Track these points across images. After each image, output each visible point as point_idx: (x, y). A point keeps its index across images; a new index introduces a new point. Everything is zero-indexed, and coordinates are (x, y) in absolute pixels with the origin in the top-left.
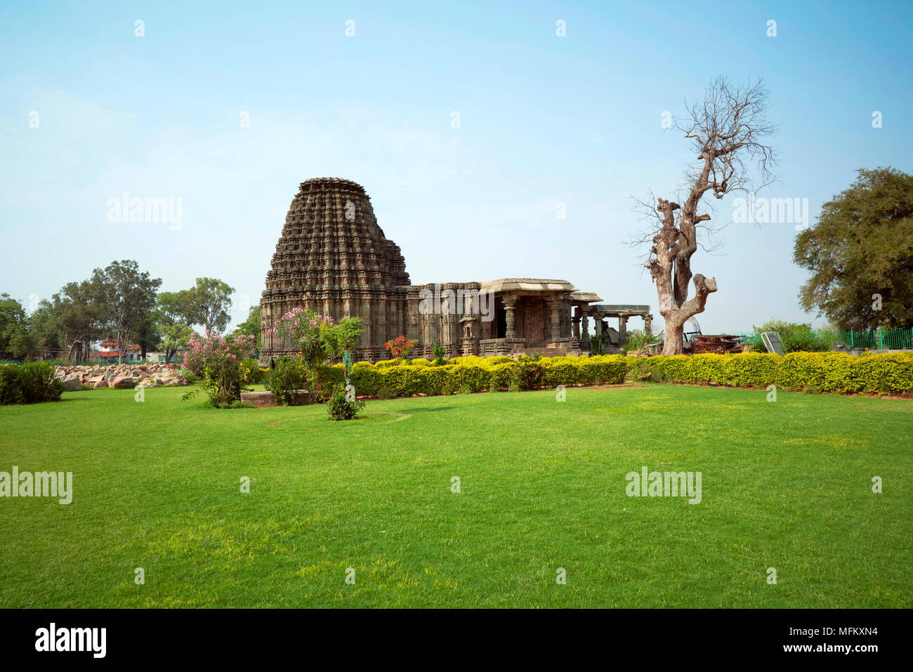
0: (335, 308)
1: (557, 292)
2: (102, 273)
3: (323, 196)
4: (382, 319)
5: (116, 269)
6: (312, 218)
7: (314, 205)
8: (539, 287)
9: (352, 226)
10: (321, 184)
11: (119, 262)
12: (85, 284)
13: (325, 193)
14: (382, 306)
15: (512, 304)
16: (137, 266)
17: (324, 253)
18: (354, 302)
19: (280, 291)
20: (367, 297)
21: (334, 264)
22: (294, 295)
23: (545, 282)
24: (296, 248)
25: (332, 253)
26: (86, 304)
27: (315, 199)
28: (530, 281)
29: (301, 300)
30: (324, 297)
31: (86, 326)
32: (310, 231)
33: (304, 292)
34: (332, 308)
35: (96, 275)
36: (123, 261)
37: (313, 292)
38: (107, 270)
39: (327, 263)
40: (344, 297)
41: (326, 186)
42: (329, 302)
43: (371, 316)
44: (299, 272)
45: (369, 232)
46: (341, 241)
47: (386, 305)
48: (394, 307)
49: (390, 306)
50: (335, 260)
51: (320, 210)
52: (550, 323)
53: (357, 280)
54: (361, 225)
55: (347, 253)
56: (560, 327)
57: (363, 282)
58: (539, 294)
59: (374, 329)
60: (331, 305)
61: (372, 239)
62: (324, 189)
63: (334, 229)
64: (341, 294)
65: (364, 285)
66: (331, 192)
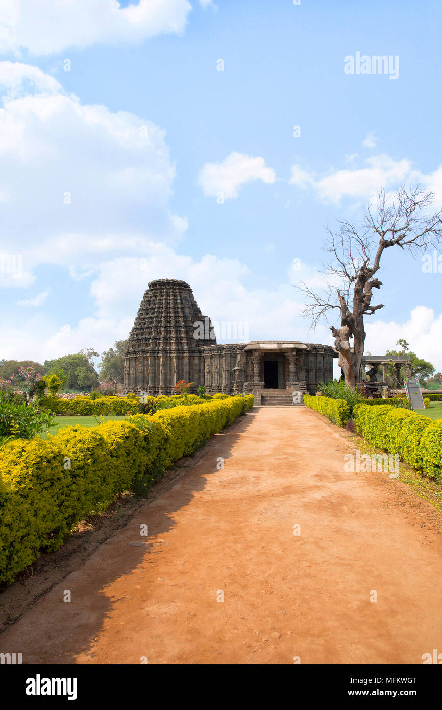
0: (154, 361)
1: (292, 350)
3: (157, 292)
4: (186, 368)
7: (151, 297)
8: (275, 346)
9: (171, 310)
14: (186, 360)
15: (257, 359)
17: (161, 327)
19: (129, 351)
20: (186, 354)
21: (167, 333)
23: (281, 343)
25: (156, 327)
28: (269, 342)
30: (147, 355)
33: (139, 352)
34: (152, 362)
37: (144, 352)
39: (163, 333)
40: (160, 355)
43: (178, 366)
44: (138, 339)
45: (183, 312)
46: (163, 319)
47: (190, 359)
48: (196, 361)
49: (194, 359)
50: (168, 331)
51: (154, 300)
52: (289, 372)
53: (171, 344)
54: (178, 308)
55: (166, 327)
56: (296, 374)
57: (173, 345)
58: (278, 352)
59: (181, 374)
60: (152, 360)
61: (185, 317)
62: (158, 287)
63: (168, 312)
64: (158, 353)
65: (173, 347)
66: (161, 289)
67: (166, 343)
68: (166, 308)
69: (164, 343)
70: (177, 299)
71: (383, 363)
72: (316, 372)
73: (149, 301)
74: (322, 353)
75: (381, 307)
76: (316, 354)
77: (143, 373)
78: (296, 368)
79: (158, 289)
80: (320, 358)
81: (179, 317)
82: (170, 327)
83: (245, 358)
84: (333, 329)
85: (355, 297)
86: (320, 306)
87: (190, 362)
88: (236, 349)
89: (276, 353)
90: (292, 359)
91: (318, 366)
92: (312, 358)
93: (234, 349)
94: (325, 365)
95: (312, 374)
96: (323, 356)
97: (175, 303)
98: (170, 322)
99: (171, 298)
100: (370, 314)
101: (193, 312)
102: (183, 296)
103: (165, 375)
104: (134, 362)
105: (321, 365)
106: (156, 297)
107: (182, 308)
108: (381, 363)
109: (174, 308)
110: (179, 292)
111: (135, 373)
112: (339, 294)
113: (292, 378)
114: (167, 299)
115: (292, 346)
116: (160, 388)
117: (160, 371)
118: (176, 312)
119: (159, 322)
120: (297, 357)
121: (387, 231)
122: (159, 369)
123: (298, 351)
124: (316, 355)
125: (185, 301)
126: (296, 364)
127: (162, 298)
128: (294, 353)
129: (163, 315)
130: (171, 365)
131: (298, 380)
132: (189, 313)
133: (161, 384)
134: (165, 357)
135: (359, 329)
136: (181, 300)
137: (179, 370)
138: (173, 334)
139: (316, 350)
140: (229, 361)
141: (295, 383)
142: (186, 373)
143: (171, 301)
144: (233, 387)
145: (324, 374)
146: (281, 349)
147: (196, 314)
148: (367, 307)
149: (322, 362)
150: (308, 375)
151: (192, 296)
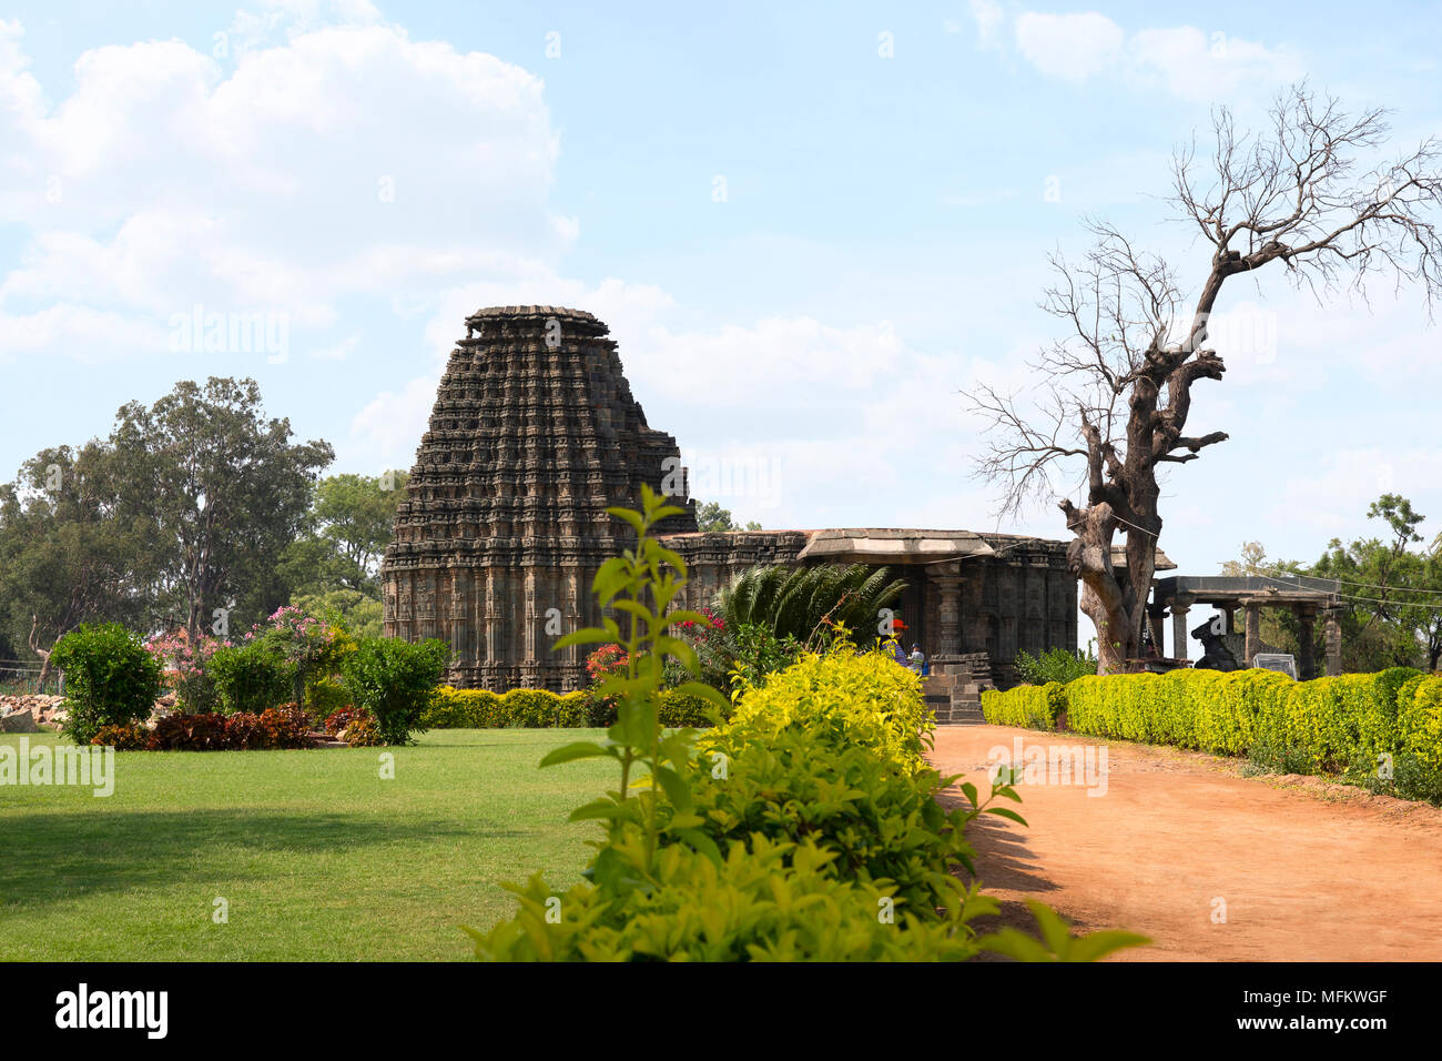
0: (507, 584)
1: (950, 557)
2: (146, 421)
3: (504, 350)
5: (185, 410)
6: (479, 395)
7: (483, 368)
8: (897, 546)
9: (557, 414)
10: (502, 322)
11: (202, 383)
12: (92, 454)
16: (253, 399)
17: (524, 470)
18: (547, 572)
19: (410, 547)
21: (546, 492)
23: (917, 535)
24: (446, 459)
25: (509, 472)
26: (95, 517)
27: (488, 354)
28: (881, 534)
29: (444, 568)
30: (486, 563)
31: (95, 590)
33: (452, 552)
34: (501, 586)
35: (128, 425)
36: (214, 382)
37: (468, 551)
38: (159, 408)
40: (526, 562)
41: (514, 326)
42: (495, 574)
44: (445, 510)
45: (594, 422)
46: (530, 445)
50: (548, 487)
51: (495, 380)
52: (936, 622)
53: (558, 527)
54: (578, 408)
55: (540, 472)
56: (960, 630)
57: (568, 531)
58: (907, 562)
60: (499, 578)
61: (599, 437)
62: (506, 333)
63: (545, 421)
64: (519, 557)
65: (568, 538)
66: (519, 340)
67: (543, 527)
68: (540, 407)
69: (537, 524)
70: (573, 379)
71: (1246, 600)
72: (1022, 626)
73: (476, 380)
74: (1040, 565)
75: (1218, 437)
76: (1023, 569)
77: (467, 620)
78: (961, 614)
79: (509, 342)
80: (1036, 583)
81: (580, 437)
82: (556, 472)
84: (1068, 508)
85: (1132, 421)
86: (1033, 449)
88: (772, 548)
89: (901, 566)
90: (947, 585)
91: (1028, 609)
92: (1008, 583)
93: (767, 550)
94: (1052, 604)
95: (1009, 633)
96: (1046, 575)
97: (567, 392)
98: (553, 454)
99: (555, 373)
100: (1183, 460)
101: (622, 420)
102: (591, 366)
103: (542, 626)
104: (433, 583)
105: (1039, 605)
106: (503, 367)
107: (590, 408)
108: (1241, 599)
109: (565, 407)
110: (581, 354)
111: (438, 622)
112: (1084, 418)
113: (947, 641)
114: (539, 378)
115: (948, 546)
116: (524, 671)
117: (527, 614)
118: (571, 422)
119: (519, 454)
120: (962, 580)
121: (1238, 228)
122: (521, 608)
123: (968, 563)
124: (1023, 573)
125: (599, 384)
126: (960, 601)
127: (523, 373)
128: (956, 569)
129: (531, 430)
130: (558, 593)
131: (964, 649)
132: (613, 425)
133: (530, 655)
134: (543, 570)
135: (1141, 510)
136: (585, 380)
137: (584, 612)
138: (565, 496)
139: (1024, 557)
141: (955, 657)
143: (556, 385)
145: (1047, 630)
146: (917, 556)
147: (631, 427)
148: (1174, 439)
149: (1042, 592)
150: (996, 633)
151: (616, 366)
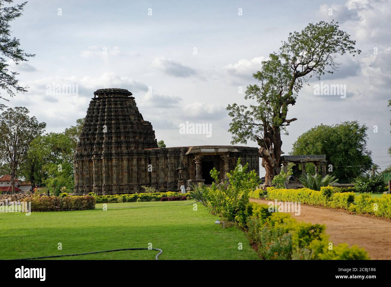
0: (108, 163)
1: (226, 153)
3: (105, 100)
4: (135, 169)
6: (98, 113)
7: (99, 105)
8: (213, 150)
9: (120, 117)
10: (104, 93)
13: (106, 98)
14: (135, 162)
15: (198, 160)
19: (81, 154)
22: (88, 157)
23: (218, 147)
24: (90, 130)
27: (100, 102)
29: (91, 159)
30: (102, 158)
32: (97, 121)
33: (93, 155)
37: (97, 155)
41: (107, 94)
43: (128, 167)
44: (90, 144)
46: (113, 126)
47: (137, 161)
48: (143, 162)
49: (141, 161)
50: (118, 137)
51: (103, 109)
53: (121, 148)
54: (125, 116)
55: (116, 133)
57: (124, 149)
58: (215, 155)
59: (131, 174)
60: (106, 162)
61: (131, 123)
63: (117, 119)
64: (111, 156)
65: (124, 151)
66: (109, 98)
67: (117, 148)
68: (115, 115)
69: (115, 147)
70: (123, 108)
71: (302, 161)
75: (294, 119)
77: (97, 173)
78: (229, 168)
81: (126, 123)
82: (120, 133)
83: (187, 159)
84: (258, 139)
87: (138, 163)
88: (179, 152)
90: (226, 160)
93: (177, 152)
96: (251, 157)
97: (122, 111)
98: (119, 128)
99: (119, 106)
101: (137, 118)
102: (128, 104)
103: (118, 174)
104: (88, 163)
105: (250, 164)
106: (105, 105)
107: (128, 115)
108: (300, 161)
111: (90, 174)
114: (114, 108)
115: (226, 150)
116: (113, 187)
117: (114, 171)
118: (124, 119)
119: (110, 128)
120: (230, 159)
121: (298, 65)
122: (112, 170)
124: (245, 156)
125: (130, 109)
127: (110, 107)
128: (228, 156)
129: (113, 122)
130: (122, 166)
132: (134, 120)
134: (117, 159)
136: (127, 108)
137: (129, 170)
139: (245, 152)
140: (173, 162)
142: (135, 172)
143: (119, 109)
144: (177, 183)
146: (218, 153)
147: (139, 120)
148: (284, 120)
149: (250, 161)
